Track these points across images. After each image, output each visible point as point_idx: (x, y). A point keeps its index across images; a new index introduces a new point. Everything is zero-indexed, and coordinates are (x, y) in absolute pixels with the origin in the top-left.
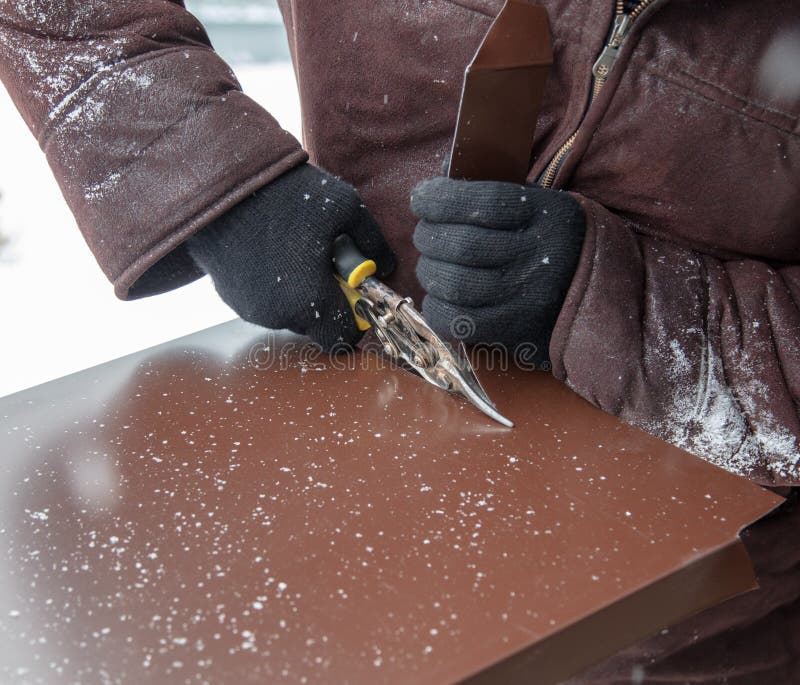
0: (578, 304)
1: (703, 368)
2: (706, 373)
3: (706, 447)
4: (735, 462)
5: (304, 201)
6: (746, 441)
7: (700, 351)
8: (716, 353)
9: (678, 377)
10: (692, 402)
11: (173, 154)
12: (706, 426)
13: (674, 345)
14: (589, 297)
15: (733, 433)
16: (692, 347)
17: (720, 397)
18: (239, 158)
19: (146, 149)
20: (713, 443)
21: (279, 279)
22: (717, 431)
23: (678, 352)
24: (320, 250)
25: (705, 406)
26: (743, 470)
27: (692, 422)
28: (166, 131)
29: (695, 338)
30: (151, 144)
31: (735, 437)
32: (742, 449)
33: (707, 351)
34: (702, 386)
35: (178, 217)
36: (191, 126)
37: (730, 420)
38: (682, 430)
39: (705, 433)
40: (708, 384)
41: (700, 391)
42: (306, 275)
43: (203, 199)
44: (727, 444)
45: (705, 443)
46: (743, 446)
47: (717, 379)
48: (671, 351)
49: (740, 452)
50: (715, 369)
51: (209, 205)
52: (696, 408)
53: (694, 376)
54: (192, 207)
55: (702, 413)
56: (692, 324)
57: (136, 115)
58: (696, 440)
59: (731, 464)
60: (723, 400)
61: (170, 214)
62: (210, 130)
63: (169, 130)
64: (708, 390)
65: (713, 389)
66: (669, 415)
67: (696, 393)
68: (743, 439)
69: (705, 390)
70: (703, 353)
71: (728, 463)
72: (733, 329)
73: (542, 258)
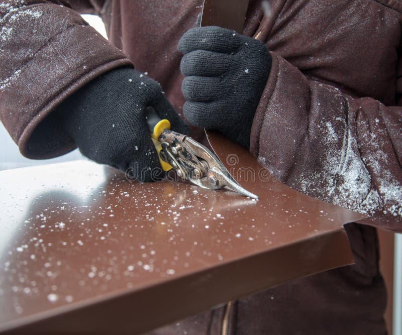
0: (269, 98)
1: (344, 142)
2: (347, 145)
3: (347, 194)
4: (364, 206)
5: (128, 82)
6: (370, 194)
7: (344, 132)
8: (353, 135)
9: (330, 144)
10: (338, 160)
11: (53, 53)
12: (346, 179)
13: (329, 124)
14: (275, 94)
15: (363, 185)
16: (338, 127)
17: (355, 161)
18: (92, 53)
19: (37, 52)
20: (351, 190)
21: (113, 126)
22: (352, 182)
23: (330, 129)
24: (138, 111)
25: (345, 165)
26: (369, 212)
27: (337, 174)
28: (49, 41)
29: (341, 123)
30: (40, 49)
31: (364, 188)
32: (368, 197)
33: (347, 133)
34: (343, 152)
35: (56, 89)
36: (64, 37)
37: (361, 177)
38: (332, 180)
39: (346, 183)
40: (347, 153)
41: (343, 155)
42: (129, 124)
43: (71, 76)
44: (359, 192)
45: (346, 190)
46: (369, 196)
47: (353, 150)
48: (327, 128)
49: (367, 199)
50: (352, 144)
51: (74, 81)
52: (340, 165)
53: (339, 145)
54: (64, 82)
55: (344, 170)
56: (340, 116)
57: (32, 33)
58: (340, 188)
59: (362, 207)
60: (357, 163)
61: (51, 87)
62: (75, 38)
63: (51, 40)
64: (347, 156)
65: (350, 156)
66: (324, 168)
67: (340, 156)
68: (369, 191)
69: (345, 155)
70: (345, 134)
71: (360, 207)
72: (364, 123)
73: (244, 69)
